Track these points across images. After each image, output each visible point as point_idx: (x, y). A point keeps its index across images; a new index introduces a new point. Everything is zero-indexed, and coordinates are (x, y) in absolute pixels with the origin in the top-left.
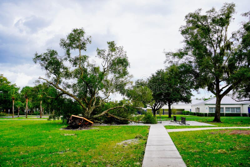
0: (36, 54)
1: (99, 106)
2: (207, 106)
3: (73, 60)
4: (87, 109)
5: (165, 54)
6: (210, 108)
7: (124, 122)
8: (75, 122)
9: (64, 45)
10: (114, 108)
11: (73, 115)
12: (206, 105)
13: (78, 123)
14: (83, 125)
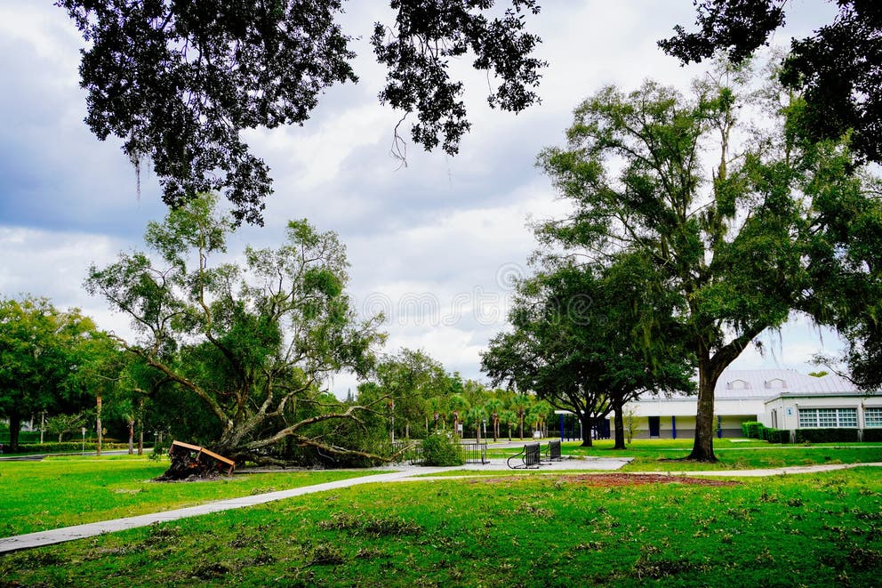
0: (93, 269)
1: (277, 413)
2: (791, 404)
3: (190, 280)
4: (231, 422)
5: (533, 231)
6: (801, 410)
7: (353, 463)
8: (182, 461)
9: (159, 240)
10: (315, 419)
11: (175, 442)
12: (786, 401)
13: (188, 464)
14: (203, 469)
